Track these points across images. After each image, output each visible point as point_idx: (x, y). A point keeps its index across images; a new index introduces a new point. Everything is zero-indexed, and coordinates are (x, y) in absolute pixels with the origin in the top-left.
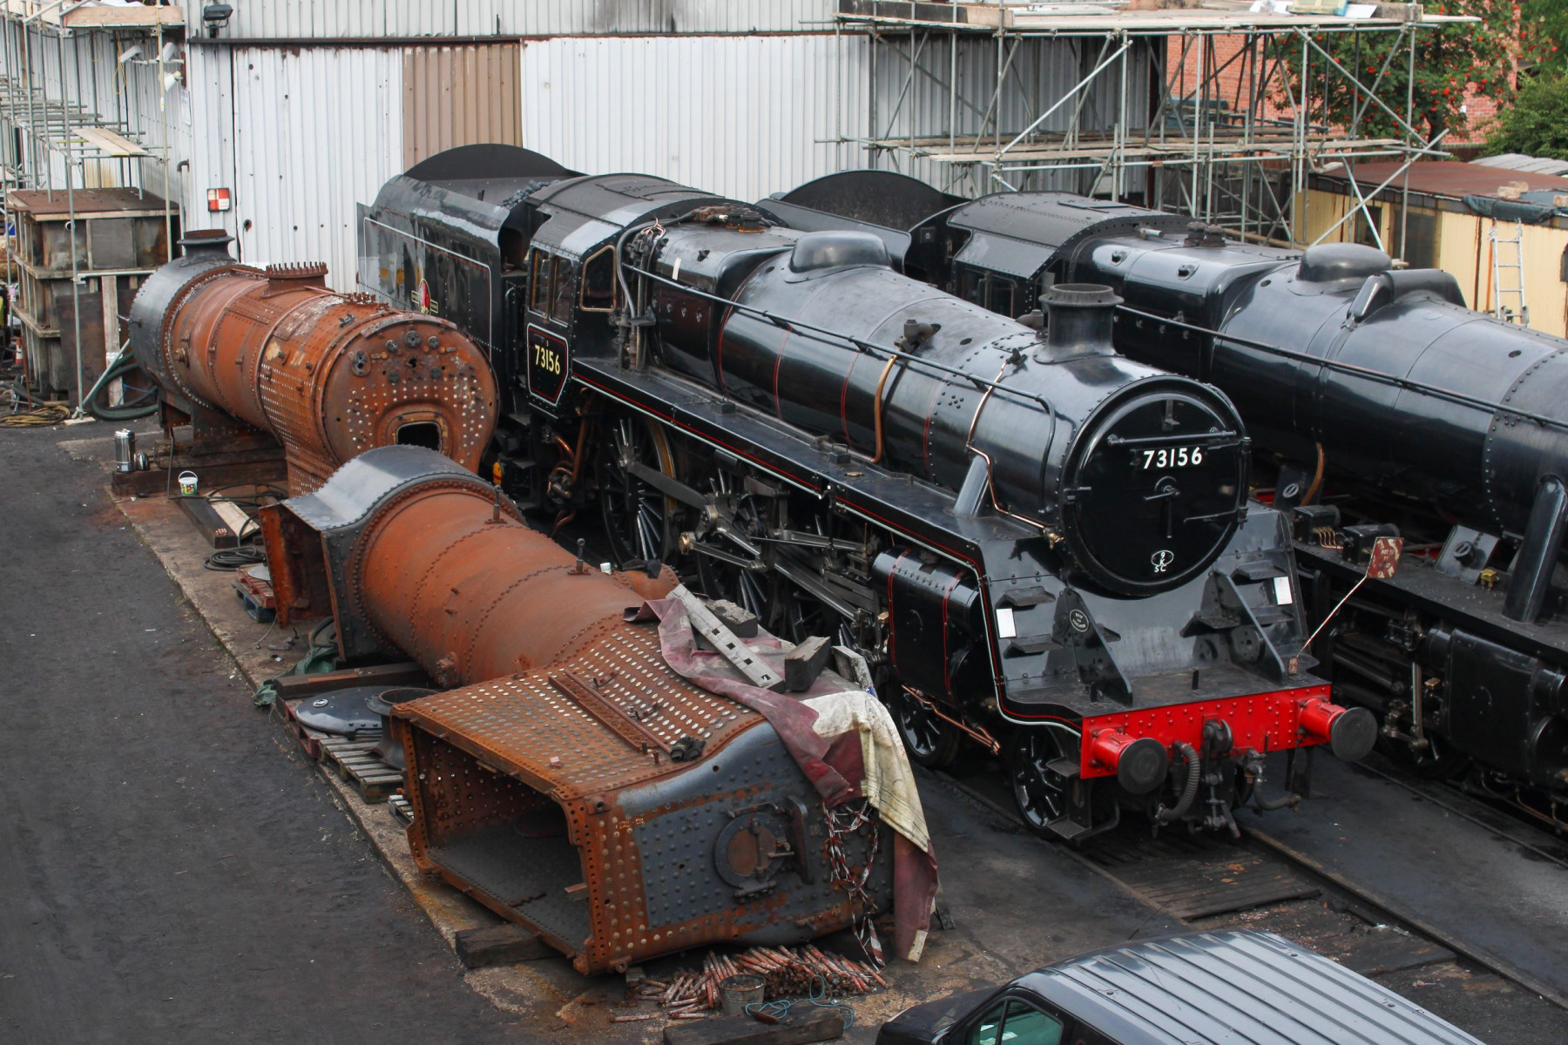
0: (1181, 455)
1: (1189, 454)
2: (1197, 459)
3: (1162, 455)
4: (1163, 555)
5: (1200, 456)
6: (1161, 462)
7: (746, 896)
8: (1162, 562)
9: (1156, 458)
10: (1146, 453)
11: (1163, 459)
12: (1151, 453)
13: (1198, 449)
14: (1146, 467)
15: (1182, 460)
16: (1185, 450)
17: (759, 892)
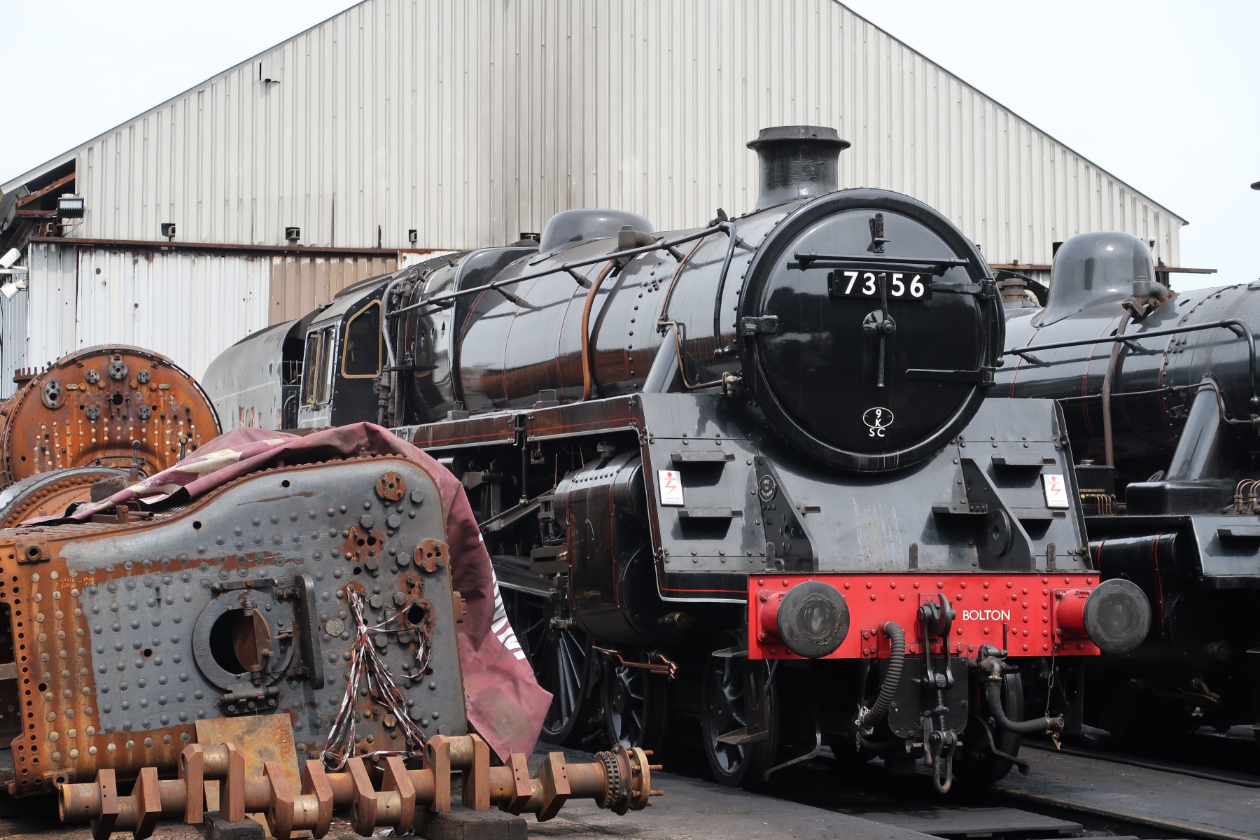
0: (895, 282)
1: (907, 281)
2: (917, 290)
3: (869, 279)
4: (879, 413)
5: (921, 286)
6: (869, 288)
7: (235, 702)
8: (877, 422)
9: (861, 282)
10: (847, 274)
11: (871, 283)
12: (854, 275)
13: (918, 277)
14: (848, 291)
15: (897, 288)
16: (901, 276)
17: (254, 699)
